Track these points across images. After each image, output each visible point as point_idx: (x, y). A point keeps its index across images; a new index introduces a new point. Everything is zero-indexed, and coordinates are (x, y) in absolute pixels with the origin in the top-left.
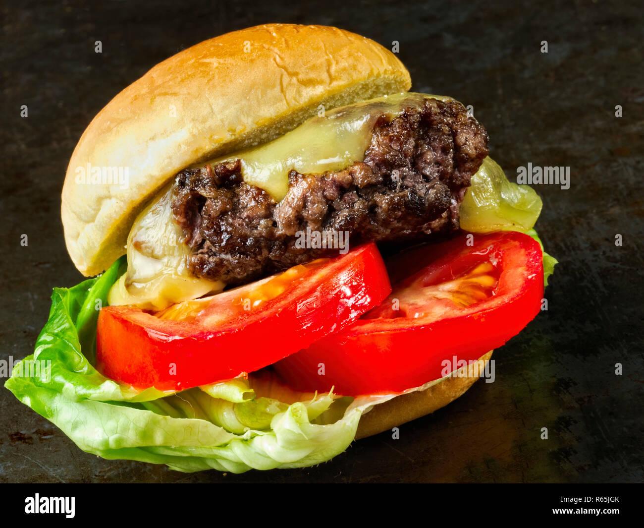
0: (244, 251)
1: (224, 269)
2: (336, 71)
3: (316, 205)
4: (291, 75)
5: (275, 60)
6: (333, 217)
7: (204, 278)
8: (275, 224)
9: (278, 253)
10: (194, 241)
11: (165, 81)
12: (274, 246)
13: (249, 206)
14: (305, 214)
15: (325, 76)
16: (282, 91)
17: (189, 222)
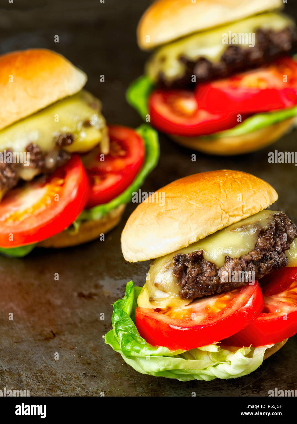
2: (246, 210)
4: (226, 213)
5: (220, 206)
8: (219, 278)
9: (221, 290)
10: (182, 284)
12: (219, 287)
15: (241, 213)
16: (222, 220)
17: (180, 277)
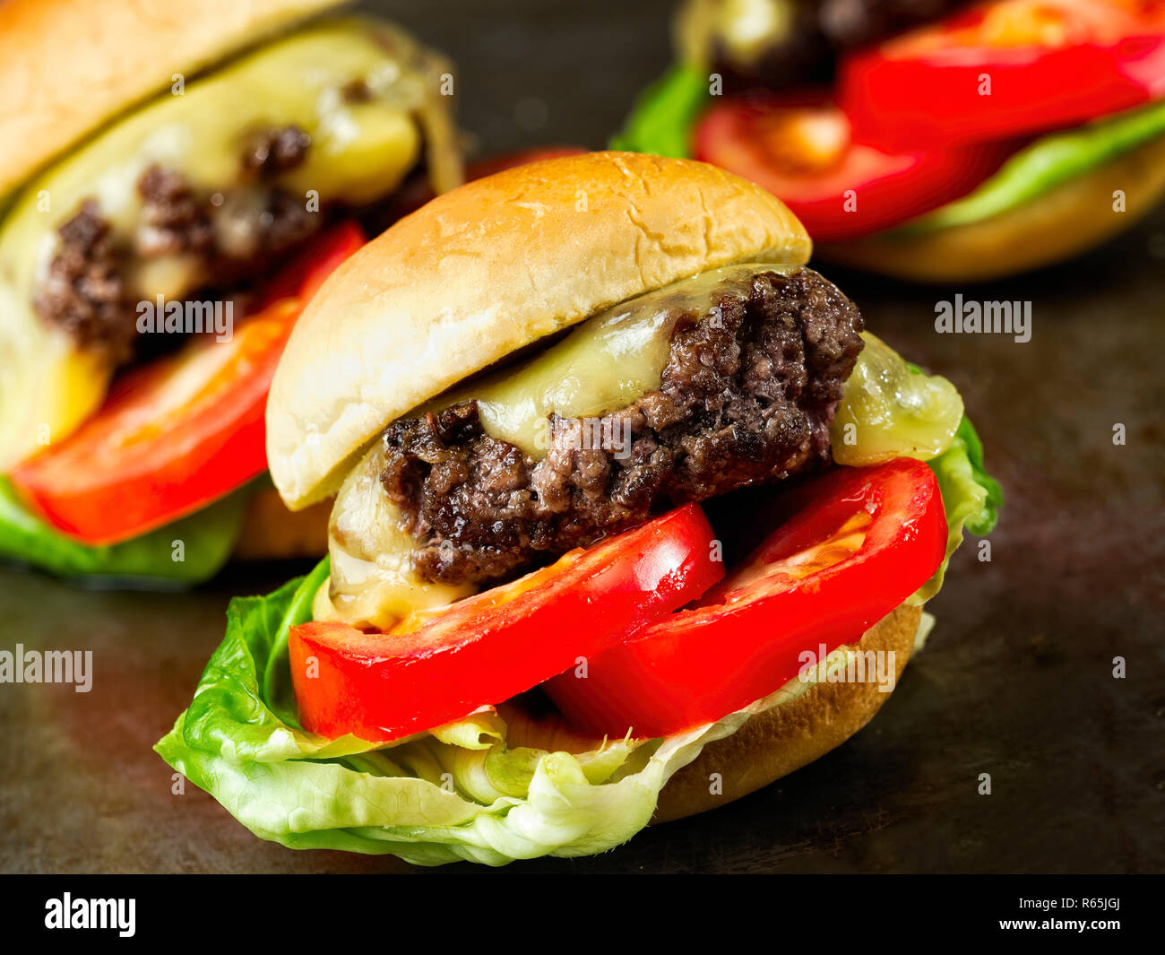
0: (491, 540)
1: (468, 567)
2: (719, 238)
3: (591, 465)
4: (651, 238)
5: (629, 213)
6: (621, 479)
7: (441, 582)
8: (534, 495)
9: (544, 540)
10: (420, 527)
11: (458, 231)
12: (536, 529)
13: (493, 471)
14: (575, 478)
15: (701, 243)
16: (637, 261)
17: (409, 500)
